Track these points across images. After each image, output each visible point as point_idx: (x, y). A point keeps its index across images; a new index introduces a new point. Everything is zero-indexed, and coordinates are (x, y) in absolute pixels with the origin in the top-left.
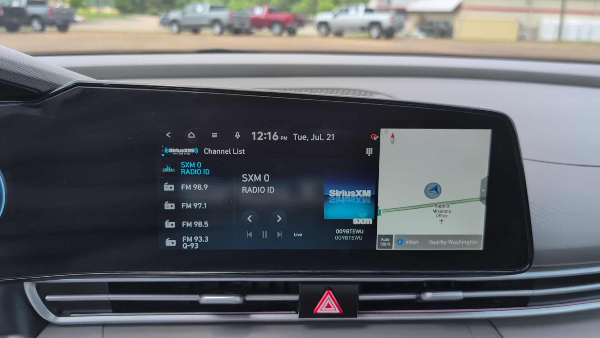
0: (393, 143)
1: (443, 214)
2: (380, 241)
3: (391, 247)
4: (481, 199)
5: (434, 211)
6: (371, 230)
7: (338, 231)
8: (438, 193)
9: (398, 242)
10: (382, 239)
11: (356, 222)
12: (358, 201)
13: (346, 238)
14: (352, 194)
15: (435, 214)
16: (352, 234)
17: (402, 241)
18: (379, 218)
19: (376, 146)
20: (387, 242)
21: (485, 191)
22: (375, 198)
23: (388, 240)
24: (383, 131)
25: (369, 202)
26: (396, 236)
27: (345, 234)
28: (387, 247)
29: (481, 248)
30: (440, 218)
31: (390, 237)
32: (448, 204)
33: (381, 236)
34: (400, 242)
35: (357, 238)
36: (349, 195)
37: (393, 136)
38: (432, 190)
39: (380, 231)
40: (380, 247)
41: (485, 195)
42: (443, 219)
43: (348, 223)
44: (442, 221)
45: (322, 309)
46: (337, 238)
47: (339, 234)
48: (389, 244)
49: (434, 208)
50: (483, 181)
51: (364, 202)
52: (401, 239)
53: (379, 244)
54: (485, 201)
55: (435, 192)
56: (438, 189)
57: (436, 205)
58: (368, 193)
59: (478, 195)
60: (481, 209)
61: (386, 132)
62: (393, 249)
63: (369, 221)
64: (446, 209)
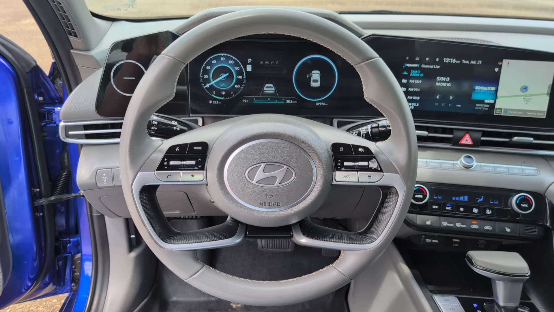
0: (508, 66)
1: (528, 100)
2: (496, 111)
3: (501, 114)
4: (547, 94)
5: (524, 99)
6: (493, 105)
7: (477, 105)
8: (526, 90)
9: (505, 111)
10: (497, 110)
11: (486, 101)
12: (489, 92)
13: (481, 108)
14: (486, 88)
15: (524, 100)
16: (483, 107)
17: (506, 111)
18: (497, 100)
19: (500, 67)
20: (499, 111)
21: (549, 90)
22: (496, 91)
23: (500, 110)
24: (504, 60)
25: (493, 92)
26: (504, 109)
27: (480, 107)
28: (499, 114)
29: (545, 117)
30: (526, 102)
31: (501, 109)
32: (531, 95)
33: (497, 109)
34: (505, 112)
35: (486, 109)
36: (484, 89)
37: (508, 63)
38: (524, 89)
39: (497, 106)
40: (496, 113)
41: (549, 92)
42: (527, 102)
43: (482, 102)
44: (527, 103)
45: (463, 142)
46: (476, 108)
47: (477, 107)
48: (500, 112)
49: (524, 97)
50: (549, 86)
51: (491, 92)
52: (506, 110)
53: (496, 112)
54: (549, 95)
55: (525, 89)
56: (527, 89)
57: (525, 96)
58: (493, 89)
59: (546, 92)
60: (547, 99)
61: (506, 61)
62: (502, 115)
63: (492, 101)
64: (529, 98)
